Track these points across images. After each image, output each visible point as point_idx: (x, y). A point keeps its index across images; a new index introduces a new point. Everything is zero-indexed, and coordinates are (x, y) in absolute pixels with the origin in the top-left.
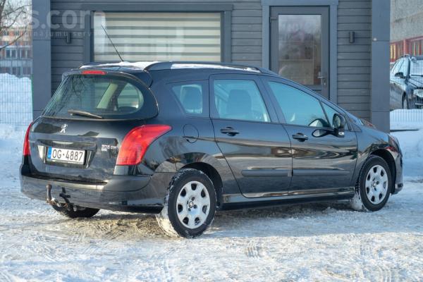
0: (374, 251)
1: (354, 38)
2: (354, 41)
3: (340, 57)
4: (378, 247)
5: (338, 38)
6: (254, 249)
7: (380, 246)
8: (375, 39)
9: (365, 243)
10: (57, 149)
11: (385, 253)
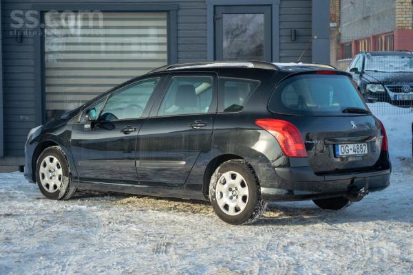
0: (281, 246)
1: (295, 36)
2: (295, 39)
3: (282, 55)
4: (286, 241)
5: (280, 36)
6: (164, 245)
7: (289, 241)
8: (315, 37)
9: (276, 238)
10: (344, 146)
11: (291, 248)
